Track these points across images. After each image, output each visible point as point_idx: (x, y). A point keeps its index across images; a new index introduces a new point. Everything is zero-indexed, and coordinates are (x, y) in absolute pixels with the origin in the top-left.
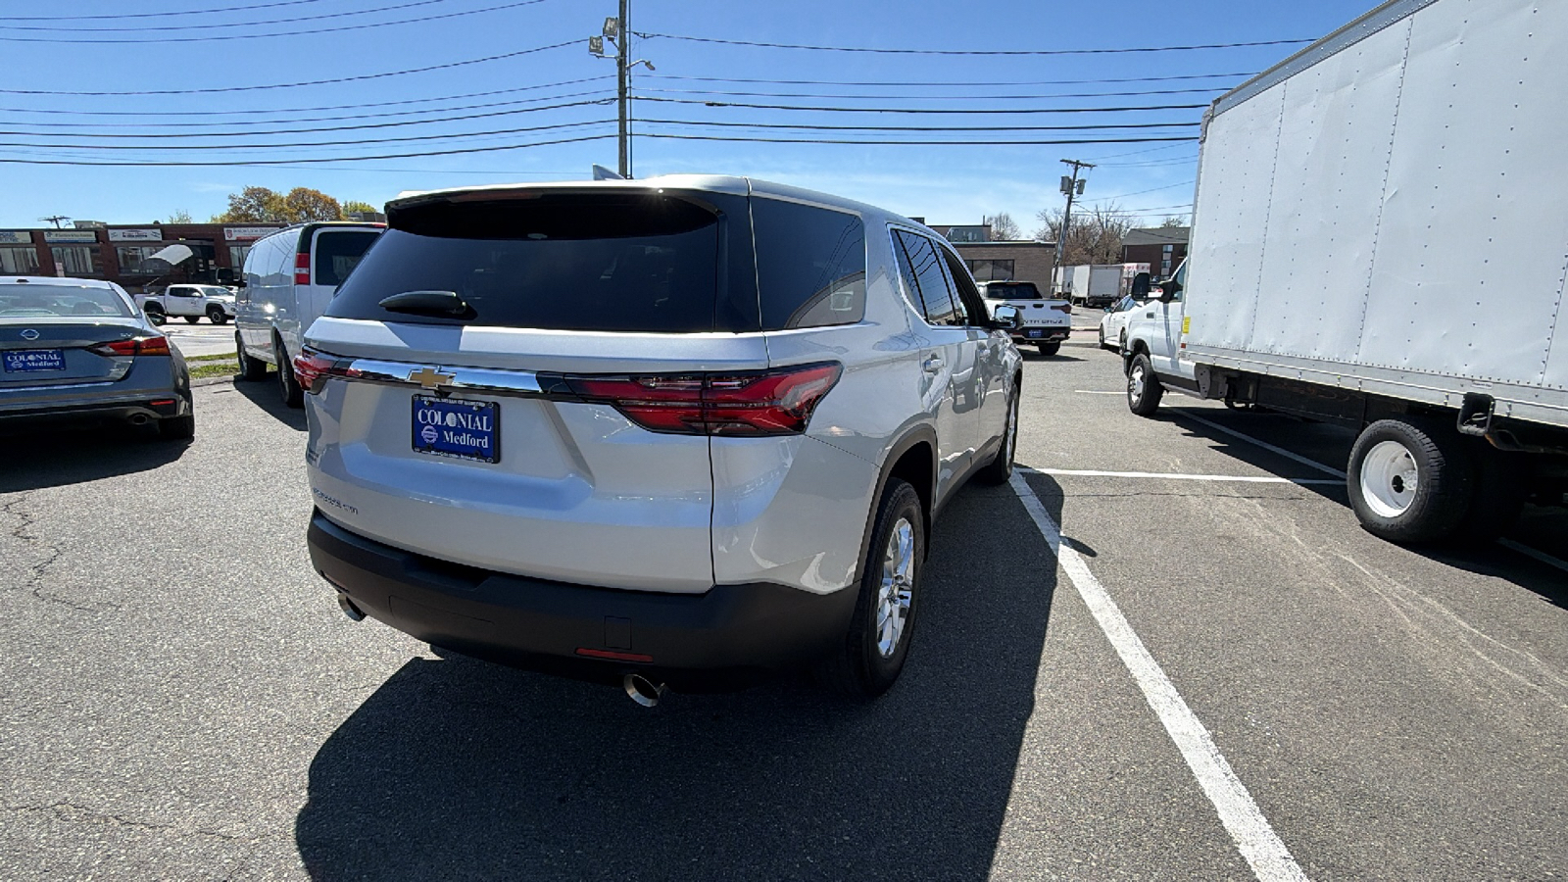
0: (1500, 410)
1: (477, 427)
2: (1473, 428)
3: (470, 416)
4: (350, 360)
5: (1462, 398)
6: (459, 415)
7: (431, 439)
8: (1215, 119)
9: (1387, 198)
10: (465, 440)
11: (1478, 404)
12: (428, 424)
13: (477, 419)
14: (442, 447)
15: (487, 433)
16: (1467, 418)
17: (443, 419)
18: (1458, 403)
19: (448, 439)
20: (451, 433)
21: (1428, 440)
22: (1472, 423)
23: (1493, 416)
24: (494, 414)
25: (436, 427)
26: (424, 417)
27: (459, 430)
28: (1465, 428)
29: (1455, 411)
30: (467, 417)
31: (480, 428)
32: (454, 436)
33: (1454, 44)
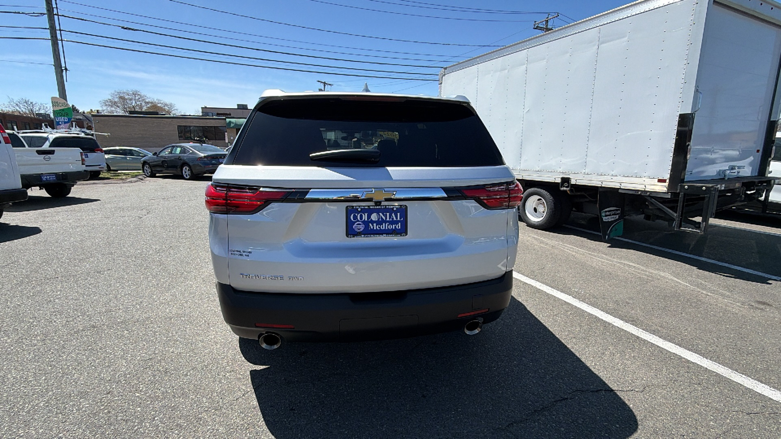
0: (573, 182)
1: (393, 219)
2: (565, 189)
3: (388, 214)
4: (307, 190)
5: (560, 179)
6: (381, 214)
7: (359, 229)
8: (446, 75)
9: (525, 112)
10: (384, 227)
11: (566, 180)
12: (358, 221)
13: (393, 215)
14: (368, 232)
15: (399, 221)
16: (562, 185)
17: (369, 217)
18: (559, 181)
19: (372, 228)
20: (375, 224)
21: (548, 194)
22: (564, 187)
23: (571, 184)
24: (403, 211)
25: (364, 222)
26: (355, 217)
27: (379, 222)
28: (562, 189)
29: (558, 183)
30: (386, 215)
31: (395, 219)
32: (376, 226)
33: (544, 62)
